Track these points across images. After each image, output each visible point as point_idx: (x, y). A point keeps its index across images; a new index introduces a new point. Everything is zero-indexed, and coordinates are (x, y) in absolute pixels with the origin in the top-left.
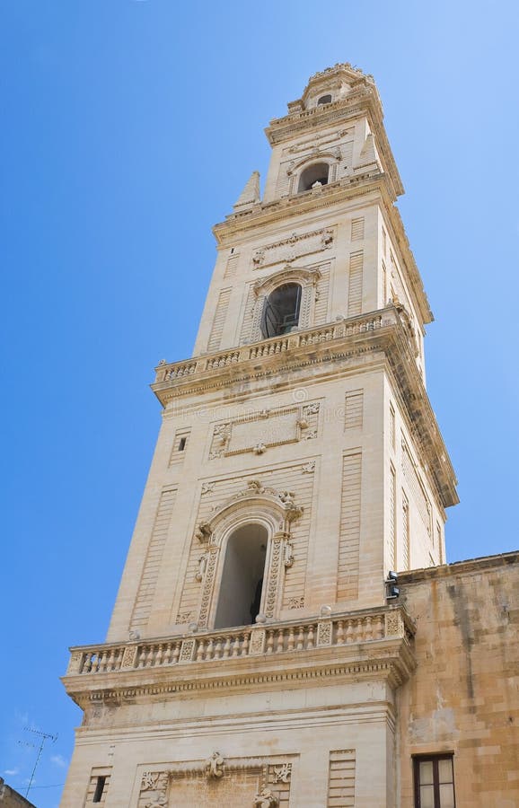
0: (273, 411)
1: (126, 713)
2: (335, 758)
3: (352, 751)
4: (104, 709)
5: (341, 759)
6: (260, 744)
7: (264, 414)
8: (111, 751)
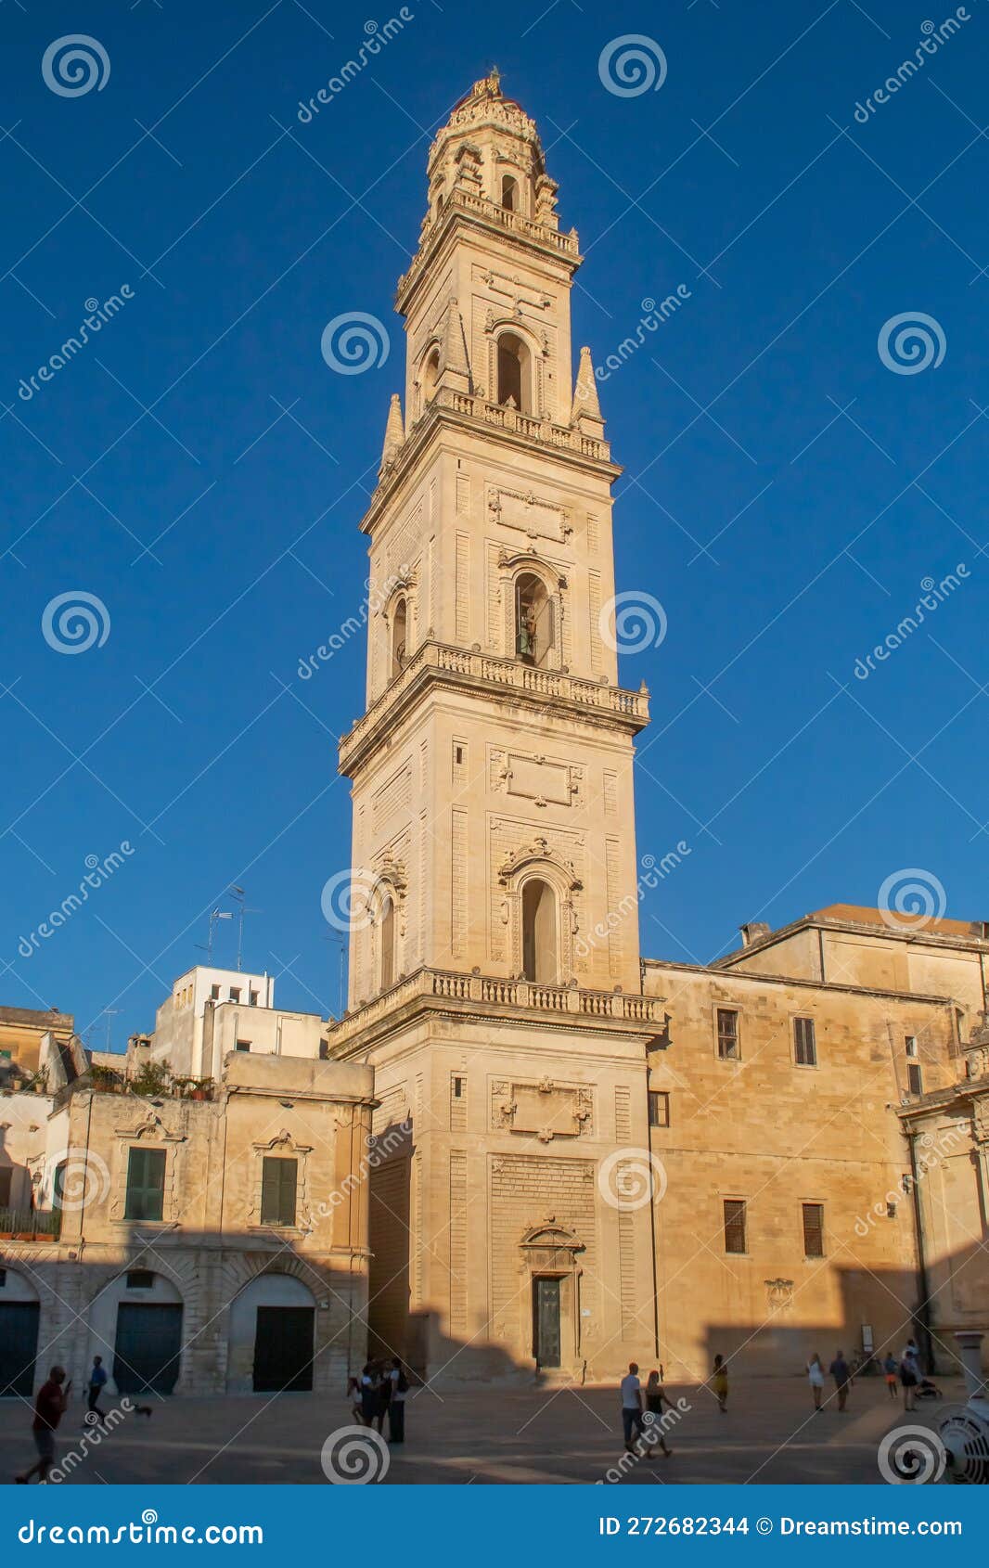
0: (547, 760)
1: (467, 1031)
2: (618, 1090)
3: (627, 1087)
4: (449, 1024)
5: (621, 1091)
6: (571, 1073)
7: (539, 760)
8: (464, 1059)
